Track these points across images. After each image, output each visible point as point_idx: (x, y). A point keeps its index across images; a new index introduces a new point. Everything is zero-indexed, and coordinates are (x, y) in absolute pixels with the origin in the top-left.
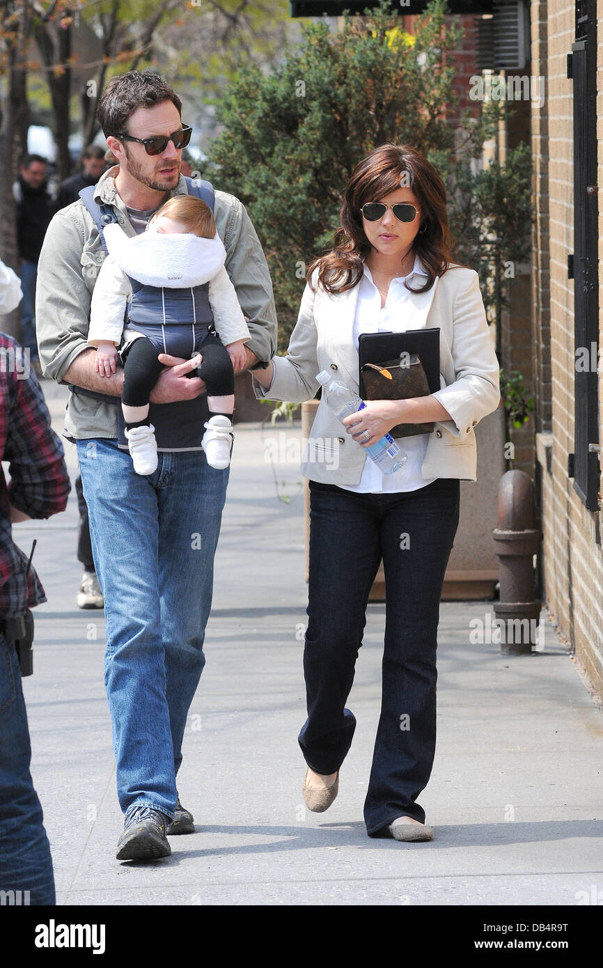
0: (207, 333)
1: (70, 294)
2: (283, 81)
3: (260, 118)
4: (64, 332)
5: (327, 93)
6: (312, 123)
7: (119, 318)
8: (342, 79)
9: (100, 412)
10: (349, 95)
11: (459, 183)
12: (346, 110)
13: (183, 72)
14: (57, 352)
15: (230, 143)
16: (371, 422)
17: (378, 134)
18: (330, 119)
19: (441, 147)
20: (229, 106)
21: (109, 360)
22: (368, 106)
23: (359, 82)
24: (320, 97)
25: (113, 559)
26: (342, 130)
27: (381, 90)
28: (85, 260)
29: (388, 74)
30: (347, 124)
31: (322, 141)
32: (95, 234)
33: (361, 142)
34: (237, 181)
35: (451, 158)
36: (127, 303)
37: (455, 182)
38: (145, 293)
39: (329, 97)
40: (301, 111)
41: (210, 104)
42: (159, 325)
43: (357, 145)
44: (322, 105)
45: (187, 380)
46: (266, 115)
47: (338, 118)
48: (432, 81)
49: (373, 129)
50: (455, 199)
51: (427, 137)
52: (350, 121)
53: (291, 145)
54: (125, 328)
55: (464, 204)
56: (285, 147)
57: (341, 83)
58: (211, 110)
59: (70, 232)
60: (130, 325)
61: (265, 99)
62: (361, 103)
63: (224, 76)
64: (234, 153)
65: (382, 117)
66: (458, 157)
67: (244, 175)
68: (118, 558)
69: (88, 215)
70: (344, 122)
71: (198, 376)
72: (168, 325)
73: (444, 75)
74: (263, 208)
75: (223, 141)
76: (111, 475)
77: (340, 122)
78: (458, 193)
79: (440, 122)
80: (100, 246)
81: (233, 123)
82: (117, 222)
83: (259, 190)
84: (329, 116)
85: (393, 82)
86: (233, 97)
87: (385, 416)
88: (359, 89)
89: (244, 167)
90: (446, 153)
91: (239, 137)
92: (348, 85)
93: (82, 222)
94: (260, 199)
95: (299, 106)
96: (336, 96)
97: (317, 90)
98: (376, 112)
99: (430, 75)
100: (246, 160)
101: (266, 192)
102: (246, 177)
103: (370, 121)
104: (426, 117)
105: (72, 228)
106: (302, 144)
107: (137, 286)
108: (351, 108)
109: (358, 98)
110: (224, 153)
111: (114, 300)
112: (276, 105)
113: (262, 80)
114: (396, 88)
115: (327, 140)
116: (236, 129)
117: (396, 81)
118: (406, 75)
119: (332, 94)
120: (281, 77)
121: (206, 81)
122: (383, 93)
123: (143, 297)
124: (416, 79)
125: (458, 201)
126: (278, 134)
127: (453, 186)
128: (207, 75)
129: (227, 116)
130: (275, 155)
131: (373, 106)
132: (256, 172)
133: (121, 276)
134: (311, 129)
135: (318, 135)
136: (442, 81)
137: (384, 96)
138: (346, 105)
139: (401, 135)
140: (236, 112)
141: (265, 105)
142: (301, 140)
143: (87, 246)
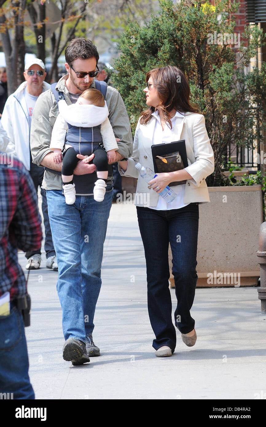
0: (98, 146)
1: (44, 129)
2: (149, 29)
3: (139, 48)
4: (41, 144)
5: (172, 35)
6: (165, 50)
7: (62, 139)
8: (179, 28)
9: (56, 179)
10: (183, 36)
11: (238, 79)
12: (182, 43)
13: (101, 26)
14: (38, 153)
15: (124, 60)
16: (159, 183)
17: (198, 55)
18: (174, 48)
19: (229, 61)
20: (124, 42)
21: (58, 156)
22: (192, 41)
23: (188, 29)
24: (169, 37)
25: (59, 239)
26: (180, 53)
27: (199, 33)
28: (51, 115)
29: (202, 25)
30: (182, 50)
31: (170, 59)
32: (55, 104)
33: (189, 59)
34: (127, 79)
35: (234, 67)
36: (66, 133)
37: (236, 78)
38: (74, 129)
39: (174, 37)
40: (159, 44)
41: (114, 41)
42: (78, 143)
43: (187, 61)
44: (170, 41)
45: (89, 165)
46: (142, 46)
47: (178, 47)
48: (224, 28)
49: (195, 53)
50: (236, 87)
51: (222, 56)
52: (184, 49)
53: (155, 61)
54: (65, 144)
55: (241, 89)
56: (151, 62)
57: (179, 30)
58: (115, 44)
59: (45, 103)
60: (67, 142)
61: (141, 38)
62: (189, 40)
63: (122, 27)
64: (126, 65)
65: (200, 46)
66: (238, 66)
67: (131, 76)
68: (61, 239)
69: (53, 96)
70: (181, 49)
71: (93, 163)
72: (82, 143)
73: (230, 25)
74: (141, 93)
75: (121, 60)
76: (58, 206)
77: (179, 49)
78: (238, 84)
79: (229, 49)
80: (56, 109)
81: (126, 50)
82: (64, 99)
83: (139, 84)
84: (173, 47)
85: (205, 29)
86: (125, 38)
87: (165, 179)
88: (188, 32)
89: (131, 72)
90: (231, 64)
91: (129, 57)
92: (182, 31)
93: (50, 99)
94: (139, 88)
95: (158, 42)
96: (177, 36)
97: (167, 33)
98: (196, 44)
99: (223, 25)
100: (132, 69)
101: (142, 84)
102: (133, 77)
103: (194, 49)
104: (221, 46)
105: (46, 101)
106: (160, 60)
107: (70, 126)
108: (184, 42)
109: (187, 38)
110: (121, 65)
111: (61, 132)
112: (147, 41)
113: (140, 29)
114: (206, 32)
115: (172, 58)
116: (127, 53)
117: (207, 29)
118: (211, 26)
119: (175, 36)
120: (149, 28)
121: (113, 30)
122: (200, 34)
123: (72, 130)
124: (216, 27)
125: (238, 88)
126: (148, 56)
127: (235, 80)
128: (114, 27)
129: (123, 47)
130: (146, 66)
131: (195, 41)
132: (138, 74)
133: (64, 122)
134: (164, 53)
135: (168, 56)
136: (229, 28)
137: (200, 36)
138: (182, 41)
139: (209, 55)
140: (127, 45)
141: (142, 42)
142: (159, 58)
143: (52, 109)
